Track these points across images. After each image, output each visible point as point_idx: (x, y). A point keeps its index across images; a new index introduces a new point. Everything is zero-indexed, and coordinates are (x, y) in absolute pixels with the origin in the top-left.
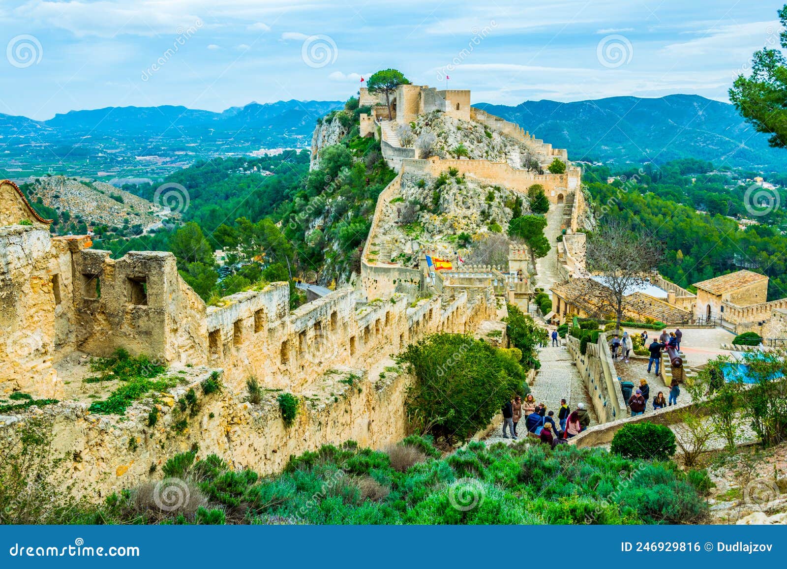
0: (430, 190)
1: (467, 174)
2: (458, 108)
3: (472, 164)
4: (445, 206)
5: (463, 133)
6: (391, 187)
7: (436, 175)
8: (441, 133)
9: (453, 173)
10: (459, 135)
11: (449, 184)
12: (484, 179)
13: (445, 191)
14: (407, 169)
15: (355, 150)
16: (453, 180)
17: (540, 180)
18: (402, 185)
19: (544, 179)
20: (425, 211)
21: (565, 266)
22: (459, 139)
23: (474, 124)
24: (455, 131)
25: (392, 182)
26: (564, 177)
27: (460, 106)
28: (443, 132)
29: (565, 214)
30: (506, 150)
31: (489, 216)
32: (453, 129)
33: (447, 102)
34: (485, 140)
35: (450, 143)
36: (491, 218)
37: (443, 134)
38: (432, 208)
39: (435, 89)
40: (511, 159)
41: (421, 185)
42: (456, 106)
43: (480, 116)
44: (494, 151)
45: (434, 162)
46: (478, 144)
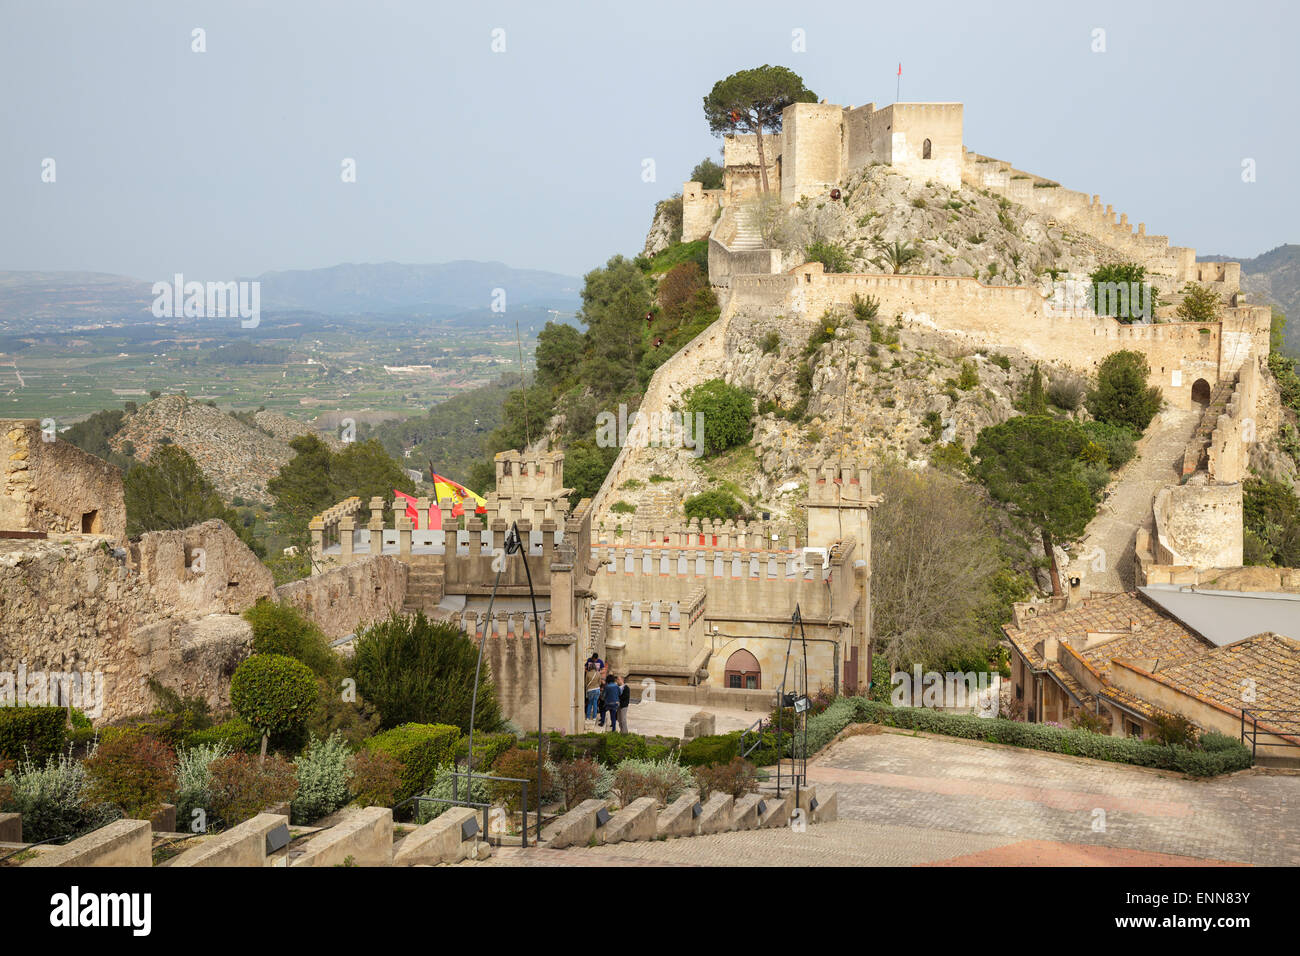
0: (792, 357)
1: (907, 317)
2: (927, 155)
3: (925, 289)
4: (825, 399)
5: (928, 216)
6: (695, 352)
7: (815, 316)
8: (869, 218)
9: (864, 311)
10: (918, 219)
11: (843, 339)
12: (962, 334)
13: (828, 359)
14: (746, 302)
15: (663, 276)
16: (861, 329)
17: (1136, 339)
18: (729, 347)
19: (1148, 337)
20: (771, 415)
22: (915, 232)
24: (908, 209)
25: (698, 340)
26: (1214, 329)
27: (934, 149)
28: (875, 214)
29: (1198, 432)
30: (1059, 266)
32: (903, 205)
33: (897, 138)
34: (995, 237)
35: (887, 241)
37: (873, 220)
38: (789, 406)
39: (869, 106)
41: (771, 345)
42: (921, 150)
43: (992, 176)
44: (1016, 264)
45: (809, 280)
46: (971, 245)
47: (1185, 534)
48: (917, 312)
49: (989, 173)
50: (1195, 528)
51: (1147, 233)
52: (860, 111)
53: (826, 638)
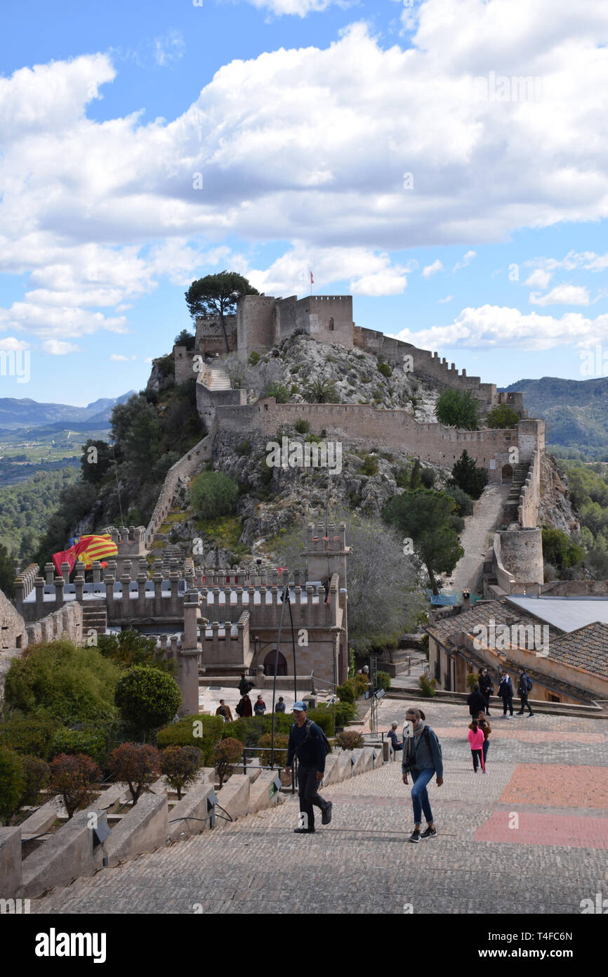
0: (258, 458)
1: (329, 431)
2: (332, 327)
3: (339, 413)
4: (282, 484)
5: (335, 366)
6: (194, 457)
7: (271, 431)
8: (298, 368)
9: (302, 427)
10: (330, 369)
12: (363, 440)
14: (225, 423)
16: (301, 439)
17: (468, 441)
18: (216, 453)
19: (475, 439)
20: (248, 496)
21: (493, 587)
23: (359, 352)
24: (323, 362)
26: (513, 433)
27: (336, 324)
28: (302, 366)
29: (510, 498)
30: (416, 396)
31: (361, 500)
32: (319, 359)
33: (312, 317)
34: (378, 379)
35: (311, 382)
36: (363, 504)
37: (301, 369)
38: (259, 490)
39: (295, 297)
40: (423, 411)
41: (244, 450)
42: (327, 324)
43: (372, 340)
44: (391, 396)
45: (267, 409)
46: (363, 385)
47: (510, 561)
48: (335, 428)
49: (370, 339)
50: (515, 557)
51: (468, 375)
52: (287, 300)
53: (328, 640)
